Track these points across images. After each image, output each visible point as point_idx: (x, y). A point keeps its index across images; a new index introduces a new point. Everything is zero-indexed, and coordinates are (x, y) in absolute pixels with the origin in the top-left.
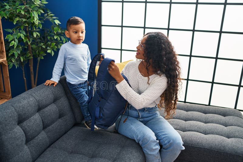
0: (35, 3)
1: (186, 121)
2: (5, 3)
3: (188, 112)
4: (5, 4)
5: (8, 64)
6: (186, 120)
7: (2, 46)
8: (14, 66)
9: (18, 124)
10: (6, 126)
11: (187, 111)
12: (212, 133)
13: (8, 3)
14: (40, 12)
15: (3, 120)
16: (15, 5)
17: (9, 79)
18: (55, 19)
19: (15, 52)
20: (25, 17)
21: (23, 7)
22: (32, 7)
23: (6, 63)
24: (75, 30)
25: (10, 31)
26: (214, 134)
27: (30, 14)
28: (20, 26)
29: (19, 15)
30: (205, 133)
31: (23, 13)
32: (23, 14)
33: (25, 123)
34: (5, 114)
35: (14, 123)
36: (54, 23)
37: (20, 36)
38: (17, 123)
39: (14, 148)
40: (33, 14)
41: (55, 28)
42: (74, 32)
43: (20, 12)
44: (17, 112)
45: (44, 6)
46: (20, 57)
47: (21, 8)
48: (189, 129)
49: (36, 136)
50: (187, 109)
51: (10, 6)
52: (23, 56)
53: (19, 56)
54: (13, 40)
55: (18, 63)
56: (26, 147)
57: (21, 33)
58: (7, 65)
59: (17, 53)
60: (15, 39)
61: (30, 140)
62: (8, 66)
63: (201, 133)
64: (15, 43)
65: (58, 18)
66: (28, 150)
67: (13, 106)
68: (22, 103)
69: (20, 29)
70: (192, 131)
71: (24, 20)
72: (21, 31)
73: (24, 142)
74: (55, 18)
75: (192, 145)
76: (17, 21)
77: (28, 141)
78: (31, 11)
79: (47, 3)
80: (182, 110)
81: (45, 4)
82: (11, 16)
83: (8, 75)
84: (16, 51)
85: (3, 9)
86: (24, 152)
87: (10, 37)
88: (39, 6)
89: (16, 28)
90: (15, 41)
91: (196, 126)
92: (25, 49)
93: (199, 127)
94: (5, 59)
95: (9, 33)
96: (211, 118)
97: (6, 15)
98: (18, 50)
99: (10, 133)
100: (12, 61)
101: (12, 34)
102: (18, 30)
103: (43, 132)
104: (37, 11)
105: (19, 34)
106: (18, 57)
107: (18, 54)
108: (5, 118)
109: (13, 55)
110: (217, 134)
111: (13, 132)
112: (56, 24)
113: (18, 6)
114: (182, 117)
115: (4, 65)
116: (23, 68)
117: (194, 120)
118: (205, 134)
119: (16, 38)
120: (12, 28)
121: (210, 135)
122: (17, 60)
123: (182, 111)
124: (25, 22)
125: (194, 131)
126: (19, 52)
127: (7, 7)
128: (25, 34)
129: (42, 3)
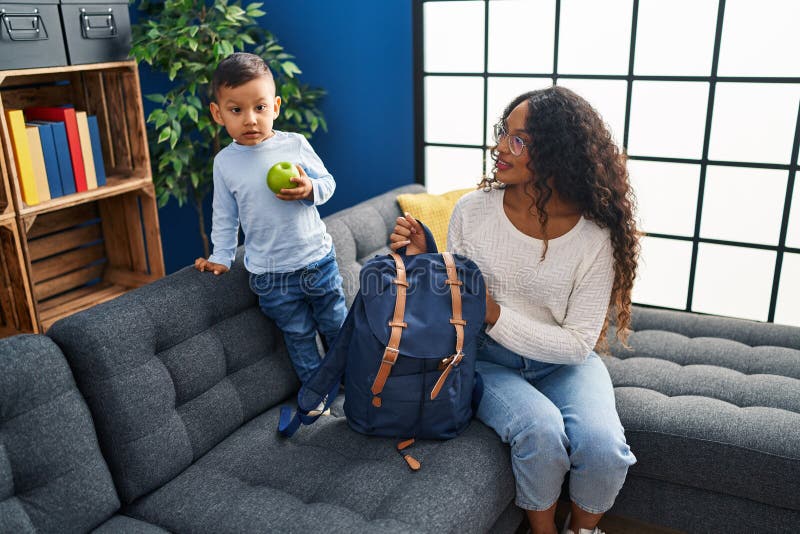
0: (228, 17)
1: (683, 364)
2: (152, 20)
3: (695, 339)
4: (151, 23)
5: (157, 193)
6: (683, 361)
7: (141, 143)
8: (173, 199)
9: (156, 353)
10: (122, 352)
11: (692, 335)
12: (765, 403)
13: (158, 21)
14: (242, 44)
15: (116, 338)
16: (175, 26)
17: (159, 237)
18: (283, 61)
19: (175, 160)
20: (200, 57)
21: (195, 30)
22: (219, 29)
23: (151, 191)
24: (231, 105)
25: (160, 98)
26: (769, 406)
27: (212, 48)
28: (188, 85)
29: (185, 54)
30: (741, 402)
31: (194, 46)
32: (195, 50)
33: (173, 352)
34: (121, 321)
35: (143, 347)
36: (282, 71)
37: (187, 114)
38: (152, 350)
39: (142, 413)
40: (219, 48)
41: (284, 86)
42: (230, 109)
43: (187, 43)
44: (153, 320)
45: (255, 23)
46: (189, 175)
47: (188, 33)
48: (689, 387)
49: (205, 391)
50: (691, 330)
51: (161, 29)
52: (197, 170)
53: (186, 171)
54: (168, 124)
55: (185, 190)
56: (176, 416)
57: (188, 104)
58: (153, 195)
59: (179, 161)
60: (174, 122)
61: (189, 400)
62: (158, 199)
63: (728, 401)
64: (171, 134)
65: (291, 57)
66: (181, 423)
67: (143, 304)
68: (168, 295)
69: (187, 94)
70: (699, 394)
71: (198, 66)
72: (189, 99)
73: (171, 402)
74: (283, 56)
75: (690, 434)
76: (179, 71)
77: (181, 401)
78: (216, 39)
79: (261, 14)
80: (676, 331)
81: (256, 19)
82: (164, 56)
83: (158, 225)
84: (178, 157)
85: (143, 38)
86: (170, 429)
87: (159, 117)
88: (237, 24)
89: (176, 91)
90: (172, 128)
91: (714, 379)
92: (205, 149)
93: (723, 382)
94: (149, 179)
95: (159, 106)
96: (770, 356)
97: (150, 54)
98: (185, 152)
99: (131, 373)
100: (166, 186)
101: (164, 108)
102: (181, 97)
103: (226, 382)
104: (232, 40)
105: (184, 107)
106: (183, 173)
107: (184, 165)
108: (120, 332)
109: (170, 169)
110: (779, 407)
111: (141, 370)
112: (286, 75)
113: (181, 29)
114: (673, 353)
115: (147, 197)
116: (200, 204)
117: (709, 362)
118: (741, 406)
119: (177, 119)
120: (167, 92)
121: (757, 408)
122: (180, 183)
123: (674, 335)
124: (201, 73)
125: (704, 394)
126: (186, 160)
127: (153, 33)
128: (200, 106)
129: (249, 14)
